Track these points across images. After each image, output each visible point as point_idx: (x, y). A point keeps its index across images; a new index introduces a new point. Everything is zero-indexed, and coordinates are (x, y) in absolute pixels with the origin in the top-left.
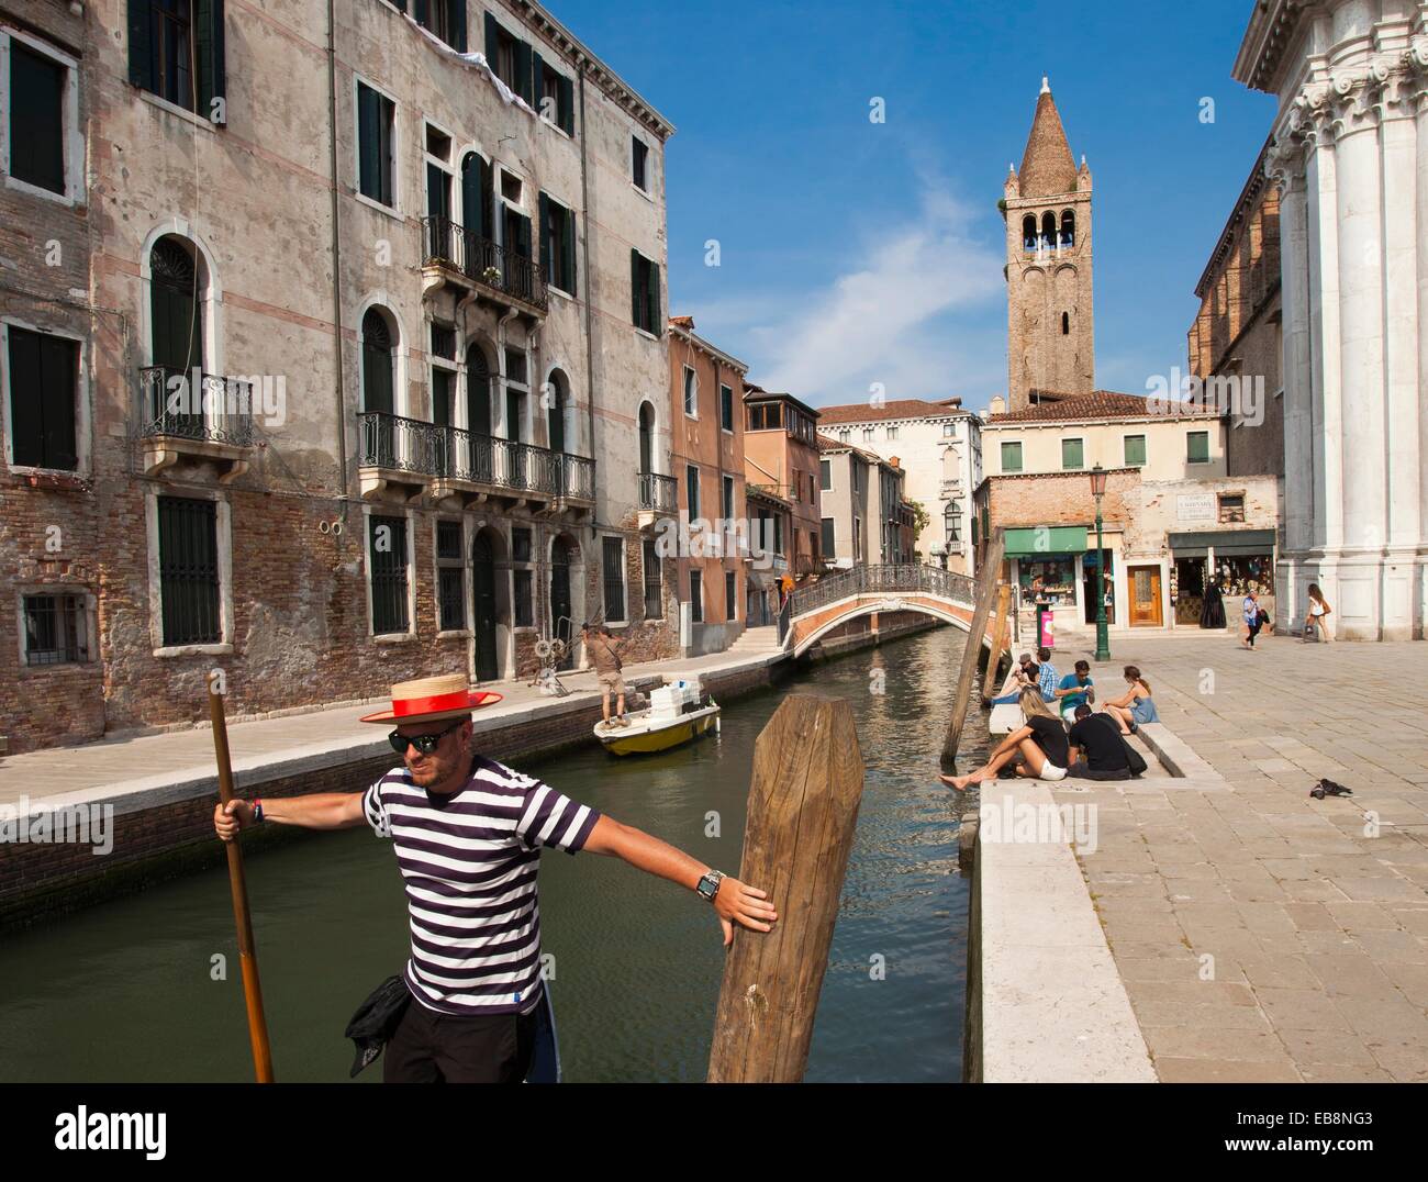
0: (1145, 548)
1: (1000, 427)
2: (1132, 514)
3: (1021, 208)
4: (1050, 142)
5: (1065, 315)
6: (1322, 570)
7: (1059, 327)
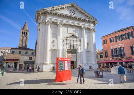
5: (25, 41)
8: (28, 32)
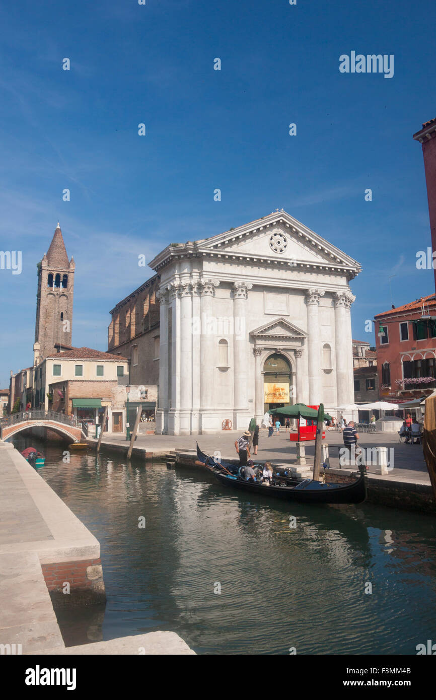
0: (118, 406)
1: (54, 359)
2: (114, 395)
3: (48, 270)
4: (60, 247)
5: (62, 313)
6: (175, 415)
7: (59, 317)
8: (71, 276)
